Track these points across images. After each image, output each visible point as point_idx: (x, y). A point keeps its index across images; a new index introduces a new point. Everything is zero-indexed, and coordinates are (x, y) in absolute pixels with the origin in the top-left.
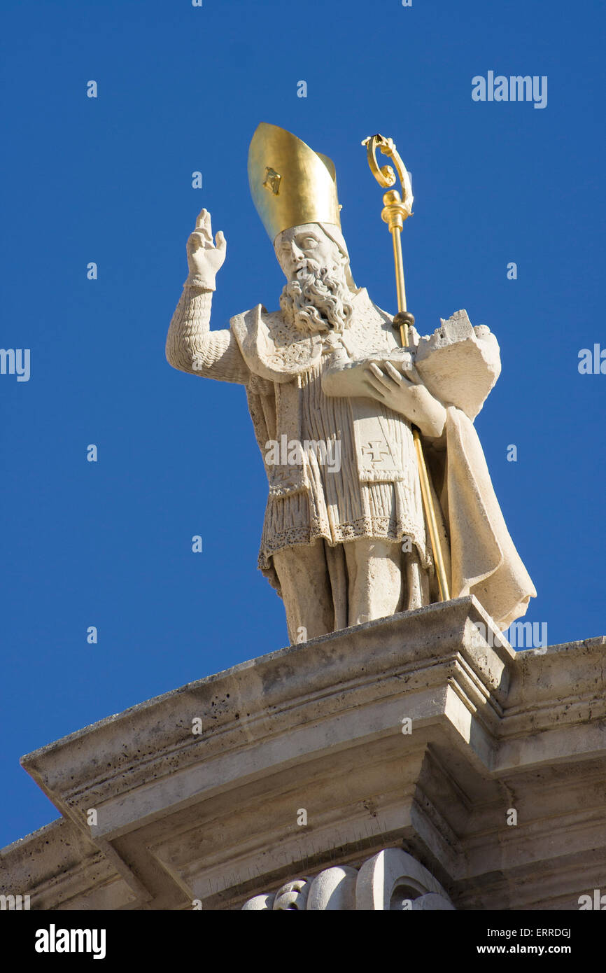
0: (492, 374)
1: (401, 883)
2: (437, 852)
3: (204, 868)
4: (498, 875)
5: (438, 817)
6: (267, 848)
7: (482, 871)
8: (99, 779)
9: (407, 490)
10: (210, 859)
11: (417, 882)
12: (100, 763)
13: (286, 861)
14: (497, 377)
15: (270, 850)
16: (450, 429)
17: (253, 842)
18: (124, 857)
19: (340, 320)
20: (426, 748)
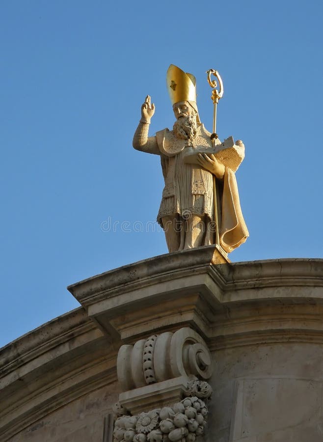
0: (241, 158)
1: (188, 339)
2: (202, 327)
3: (126, 328)
4: (222, 337)
5: (203, 316)
6: (146, 323)
7: (218, 335)
8: (92, 296)
9: (208, 198)
10: (127, 325)
11: (194, 339)
12: (93, 290)
13: (151, 328)
14: (243, 159)
15: (147, 324)
16: (225, 176)
17: (141, 320)
18: (99, 322)
19: (192, 136)
20: (198, 293)
